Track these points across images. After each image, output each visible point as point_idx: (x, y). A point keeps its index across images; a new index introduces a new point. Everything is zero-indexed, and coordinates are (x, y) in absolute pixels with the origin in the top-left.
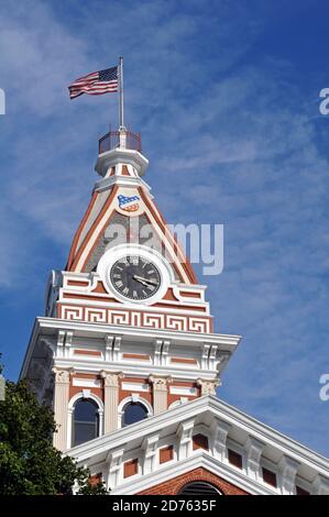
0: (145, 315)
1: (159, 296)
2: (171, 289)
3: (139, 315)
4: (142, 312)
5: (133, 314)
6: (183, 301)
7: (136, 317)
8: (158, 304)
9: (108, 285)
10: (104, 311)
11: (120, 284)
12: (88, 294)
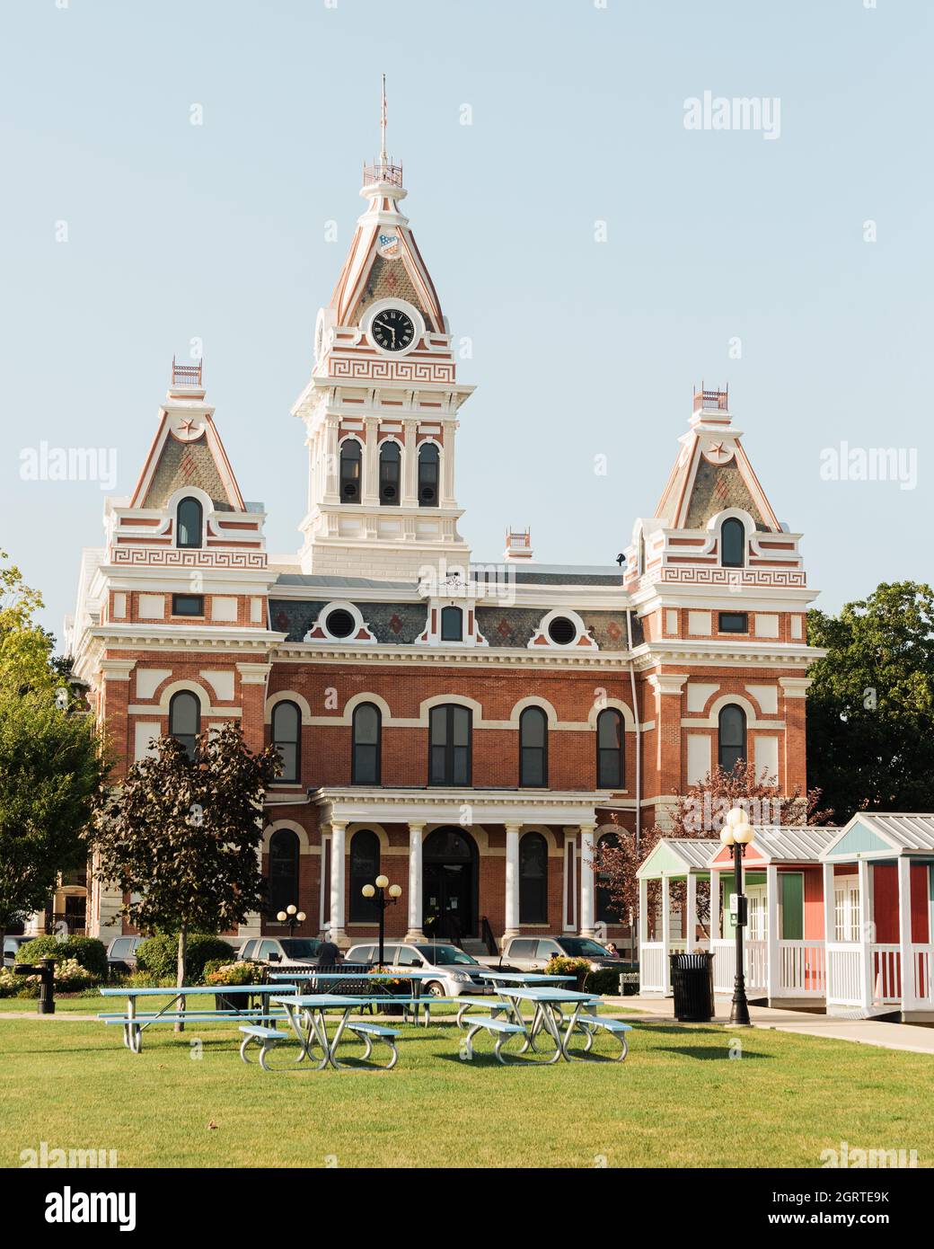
0: (400, 365)
1: (411, 347)
2: (422, 340)
3: (394, 365)
4: (397, 363)
5: (390, 364)
6: (432, 349)
7: (392, 366)
8: (411, 355)
9: (370, 337)
10: (366, 363)
11: (380, 337)
12: (355, 347)
